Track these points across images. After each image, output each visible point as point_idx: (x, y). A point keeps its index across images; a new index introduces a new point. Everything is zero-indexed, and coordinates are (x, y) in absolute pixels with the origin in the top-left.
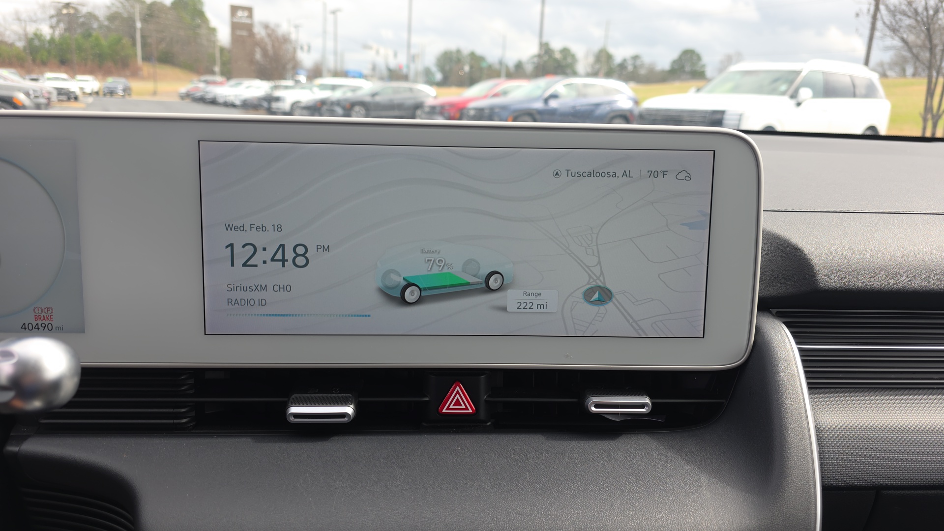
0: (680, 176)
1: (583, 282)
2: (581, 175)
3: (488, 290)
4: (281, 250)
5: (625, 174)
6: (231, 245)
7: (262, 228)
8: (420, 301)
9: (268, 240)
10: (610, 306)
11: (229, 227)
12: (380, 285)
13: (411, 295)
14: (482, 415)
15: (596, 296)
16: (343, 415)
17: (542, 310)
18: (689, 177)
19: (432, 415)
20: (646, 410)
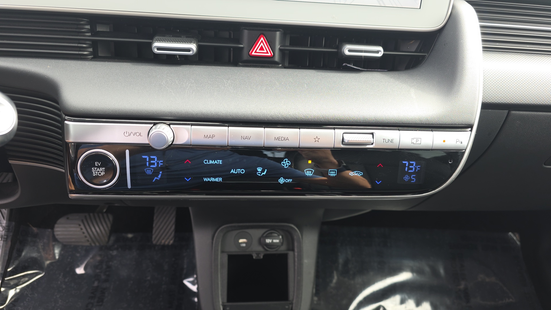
14: (277, 58)
16: (188, 50)
19: (245, 57)
20: (379, 55)
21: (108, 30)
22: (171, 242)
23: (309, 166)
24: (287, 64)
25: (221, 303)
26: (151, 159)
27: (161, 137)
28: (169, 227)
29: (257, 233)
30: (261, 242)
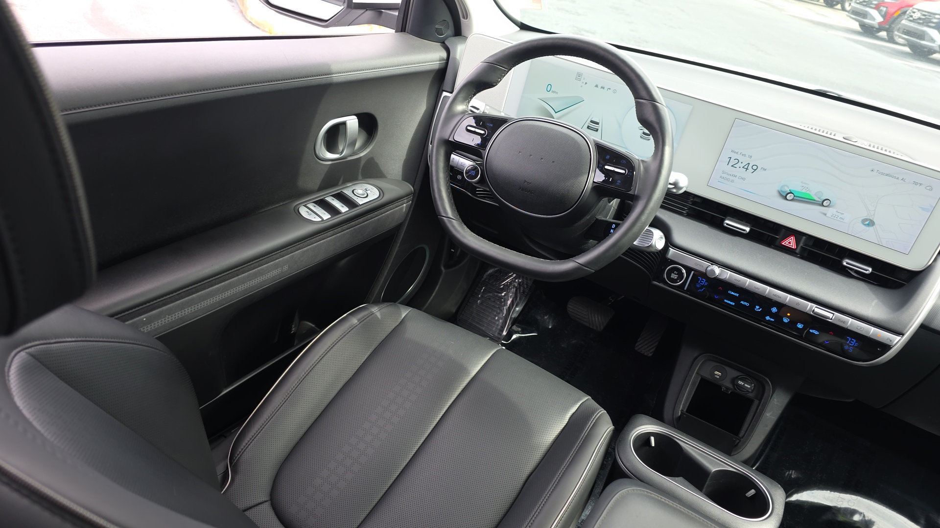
0: (928, 188)
1: (864, 215)
2: (883, 174)
3: (822, 205)
4: (747, 165)
5: (903, 179)
6: (731, 158)
7: (744, 155)
8: (792, 200)
9: (745, 160)
10: (871, 228)
11: (732, 151)
12: (779, 189)
13: (789, 197)
14: (797, 251)
15: (867, 223)
16: (744, 230)
17: (841, 220)
18: (931, 189)
19: (777, 243)
20: (867, 272)
21: (699, 201)
22: (650, 355)
23: (788, 317)
24: (806, 255)
25: (680, 409)
26: (702, 280)
27: (713, 271)
28: (651, 347)
29: (733, 373)
30: (734, 381)
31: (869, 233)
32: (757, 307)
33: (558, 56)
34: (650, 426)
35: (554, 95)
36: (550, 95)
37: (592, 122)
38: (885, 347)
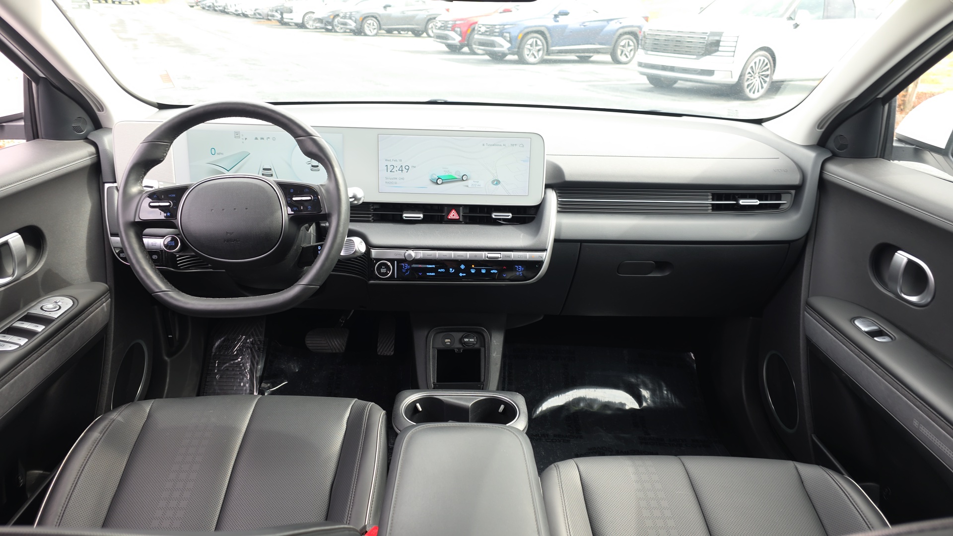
0: (521, 146)
1: (492, 178)
2: (491, 145)
3: (463, 180)
4: (401, 167)
5: (504, 145)
6: (387, 165)
7: (396, 161)
8: (442, 183)
9: (398, 164)
10: (499, 186)
11: (386, 160)
12: (430, 178)
13: (439, 181)
14: (461, 220)
16: (419, 217)
17: (479, 187)
18: (523, 146)
19: (446, 219)
20: (509, 217)
21: (378, 207)
22: (392, 353)
23: (473, 268)
24: (468, 221)
25: (432, 382)
26: (405, 265)
27: (410, 255)
28: (390, 347)
29: (458, 335)
30: (461, 341)
31: (499, 190)
32: (451, 269)
33: (207, 122)
34: (412, 396)
35: (220, 157)
36: (216, 157)
37: (264, 169)
38: (540, 263)
